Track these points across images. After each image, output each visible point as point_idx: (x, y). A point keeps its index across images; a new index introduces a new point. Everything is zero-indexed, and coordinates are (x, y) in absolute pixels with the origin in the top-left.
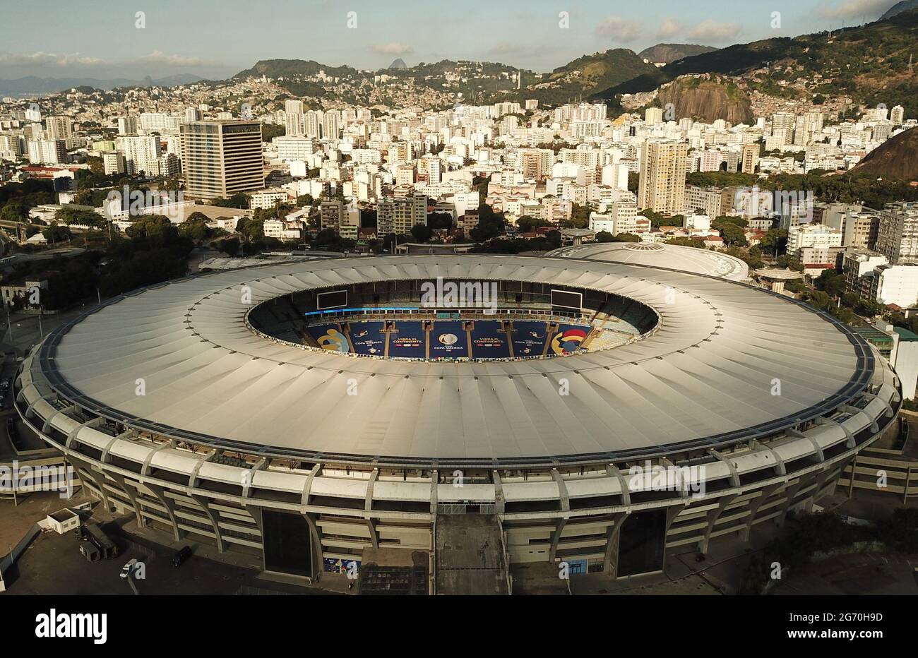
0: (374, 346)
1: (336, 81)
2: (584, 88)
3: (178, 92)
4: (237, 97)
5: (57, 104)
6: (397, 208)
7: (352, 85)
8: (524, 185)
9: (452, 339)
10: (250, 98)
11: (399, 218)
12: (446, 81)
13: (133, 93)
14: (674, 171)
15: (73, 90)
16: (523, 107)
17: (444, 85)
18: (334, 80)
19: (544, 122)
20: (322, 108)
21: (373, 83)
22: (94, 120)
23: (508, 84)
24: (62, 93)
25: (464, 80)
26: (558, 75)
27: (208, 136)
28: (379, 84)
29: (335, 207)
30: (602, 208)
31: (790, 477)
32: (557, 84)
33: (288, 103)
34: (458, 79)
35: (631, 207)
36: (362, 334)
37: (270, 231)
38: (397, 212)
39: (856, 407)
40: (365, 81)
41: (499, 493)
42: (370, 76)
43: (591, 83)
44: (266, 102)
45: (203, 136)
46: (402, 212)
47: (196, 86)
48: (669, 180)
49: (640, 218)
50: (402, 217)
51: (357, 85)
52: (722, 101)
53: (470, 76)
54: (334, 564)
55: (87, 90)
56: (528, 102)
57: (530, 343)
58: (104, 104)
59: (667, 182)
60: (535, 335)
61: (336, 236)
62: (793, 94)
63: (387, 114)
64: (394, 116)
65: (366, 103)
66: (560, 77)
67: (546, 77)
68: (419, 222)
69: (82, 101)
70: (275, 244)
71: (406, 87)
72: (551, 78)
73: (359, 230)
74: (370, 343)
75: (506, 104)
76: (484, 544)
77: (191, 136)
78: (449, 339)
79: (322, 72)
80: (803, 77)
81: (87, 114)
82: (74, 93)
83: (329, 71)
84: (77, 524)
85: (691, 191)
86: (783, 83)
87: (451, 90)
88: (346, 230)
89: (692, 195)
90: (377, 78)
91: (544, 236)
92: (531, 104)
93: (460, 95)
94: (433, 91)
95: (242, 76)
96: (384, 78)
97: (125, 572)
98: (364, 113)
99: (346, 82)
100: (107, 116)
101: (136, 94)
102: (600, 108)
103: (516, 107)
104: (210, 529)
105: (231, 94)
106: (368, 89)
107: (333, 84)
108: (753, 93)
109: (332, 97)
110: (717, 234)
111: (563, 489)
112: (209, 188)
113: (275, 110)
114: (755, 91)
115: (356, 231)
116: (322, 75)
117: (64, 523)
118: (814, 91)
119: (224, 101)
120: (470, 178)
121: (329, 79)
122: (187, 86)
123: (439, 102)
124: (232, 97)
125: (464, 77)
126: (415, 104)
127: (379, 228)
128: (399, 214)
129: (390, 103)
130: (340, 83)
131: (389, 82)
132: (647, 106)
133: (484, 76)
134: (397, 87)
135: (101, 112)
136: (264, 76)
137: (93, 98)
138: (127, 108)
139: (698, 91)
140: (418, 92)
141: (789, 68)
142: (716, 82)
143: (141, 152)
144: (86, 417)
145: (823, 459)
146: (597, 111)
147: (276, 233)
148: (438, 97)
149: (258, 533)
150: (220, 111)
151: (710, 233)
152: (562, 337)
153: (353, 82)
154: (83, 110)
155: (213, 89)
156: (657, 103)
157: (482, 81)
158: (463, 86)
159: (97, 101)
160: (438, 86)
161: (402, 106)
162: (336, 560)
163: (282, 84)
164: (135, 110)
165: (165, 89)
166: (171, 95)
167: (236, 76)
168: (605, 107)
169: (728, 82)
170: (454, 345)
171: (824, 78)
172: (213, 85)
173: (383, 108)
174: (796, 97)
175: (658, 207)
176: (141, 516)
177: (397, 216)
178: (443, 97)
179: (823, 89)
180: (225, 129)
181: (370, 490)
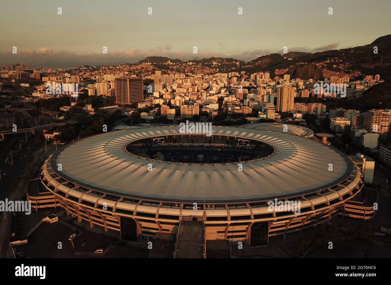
0: (173, 158)
1: (174, 64)
2: (262, 67)
3: (118, 67)
4: (138, 69)
5: (76, 71)
6: (188, 109)
7: (179, 66)
8: (236, 102)
9: (202, 156)
10: (143, 70)
11: (189, 112)
12: (213, 65)
13: (103, 68)
14: (290, 97)
15: (83, 66)
16: (240, 73)
17: (212, 66)
18: (173, 64)
19: (247, 79)
20: (168, 74)
21: (187, 65)
22: (88, 77)
23: (235, 65)
24: (79, 67)
25: (219, 64)
26: (253, 62)
27: (124, 83)
28: (189, 65)
29: (166, 108)
30: (263, 110)
31: (316, 211)
32: (253, 66)
33: (156, 72)
34: (217, 64)
35: (273, 110)
36: (169, 154)
37: (143, 116)
38: (188, 110)
39: (344, 185)
40: (184, 64)
41: (204, 213)
42: (186, 63)
43: (265, 66)
44: (149, 71)
45: (122, 83)
46: (190, 110)
47: (125, 65)
48: (288, 100)
49: (276, 114)
50: (190, 112)
51: (181, 66)
52: (312, 72)
53: (221, 63)
54: (146, 238)
55: (87, 66)
56: (242, 72)
57: (230, 158)
58: (92, 71)
59: (287, 101)
60: (233, 156)
61: (166, 118)
62: (338, 70)
63: (191, 76)
64: (193, 77)
65: (184, 72)
66: (253, 63)
67: (249, 64)
68: (196, 114)
69: (85, 70)
70: (144, 121)
71: (199, 66)
72: (251, 64)
73: (175, 117)
74: (172, 157)
75: (233, 73)
76: (197, 232)
77: (118, 83)
78: (200, 156)
79: (169, 61)
80: (342, 64)
81: (86, 75)
82: (83, 68)
83: (172, 61)
84: (57, 220)
85: (296, 104)
86: (335, 66)
87: (215, 68)
88: (170, 116)
89: (296, 106)
90: (188, 63)
91: (241, 120)
92: (243, 73)
93: (218, 69)
94: (208, 68)
95: (141, 62)
96: (191, 63)
97: (71, 238)
98: (183, 76)
99: (177, 65)
100: (93, 75)
101: (104, 68)
102: (267, 74)
103: (237, 74)
104: (103, 223)
105: (136, 68)
106: (185, 67)
107: (173, 65)
108: (323, 69)
109: (172, 70)
110: (305, 120)
111: (228, 213)
112: (124, 101)
113: (151, 74)
114: (324, 69)
115: (173, 117)
116: (169, 62)
117: (52, 219)
118: (347, 69)
119: (134, 71)
120: (217, 99)
121: (172, 64)
122: (122, 65)
123: (210, 72)
124: (137, 70)
125: (219, 63)
126: (201, 73)
127: (181, 116)
128: (189, 111)
129: (192, 72)
130: (175, 65)
131: (193, 65)
132: (285, 74)
133: (226, 63)
134: (195, 67)
135: (91, 74)
136: (149, 62)
137: (89, 69)
138: (100, 73)
139: (303, 68)
140: (203, 68)
141: (337, 61)
142: (309, 65)
143: (101, 88)
144: (62, 181)
145: (329, 204)
146: (266, 75)
147: (145, 117)
148: (209, 70)
149: (119, 225)
150: (132, 74)
151: (302, 120)
152: (242, 157)
153: (180, 65)
154: (85, 73)
155: (131, 67)
156: (288, 73)
157: (226, 65)
158: (219, 67)
159: (90, 70)
160: (210, 66)
161: (197, 73)
162: (147, 237)
163: (155, 65)
164: (102, 74)
165: (114, 66)
166: (116, 68)
167: (139, 62)
168: (269, 74)
169: (314, 65)
170: (202, 159)
171: (350, 64)
172: (131, 65)
173: (189, 74)
174: (340, 71)
175: (284, 110)
176: (79, 218)
177: (188, 112)
178: (211, 70)
179: (349, 68)
180: (130, 81)
181: (158, 211)
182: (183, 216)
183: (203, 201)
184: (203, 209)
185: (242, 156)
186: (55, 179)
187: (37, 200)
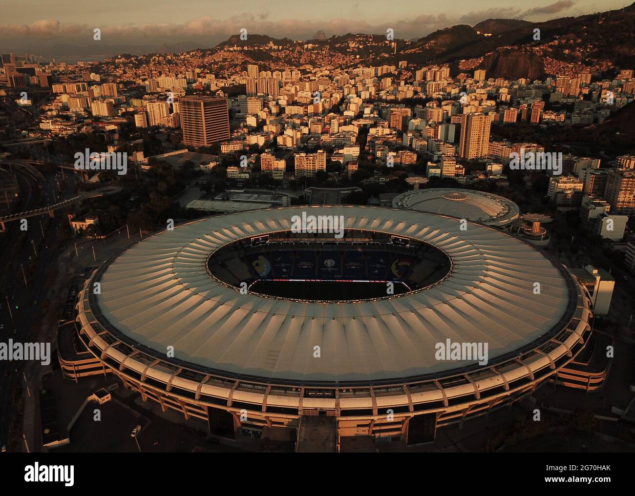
0: (286, 267)
1: (280, 48)
2: (437, 52)
3: (182, 57)
4: (218, 62)
5: (110, 67)
6: (307, 161)
7: (290, 51)
8: (389, 136)
9: (332, 263)
10: (226, 63)
11: (309, 167)
12: (349, 48)
13: (155, 58)
14: (482, 133)
15: (119, 56)
16: (397, 66)
17: (348, 50)
18: (279, 48)
19: (409, 79)
20: (270, 69)
21: (303, 49)
22: (132, 79)
23: (388, 49)
24: (113, 58)
25: (361, 47)
26: (421, 43)
27: (195, 109)
28: (307, 49)
29: (270, 160)
30: (435, 158)
31: (512, 392)
32: (420, 50)
33: (250, 67)
34: (357, 46)
35: (451, 161)
36: (279, 259)
37: (231, 174)
38: (307, 163)
39: (560, 340)
40: (298, 48)
41: (337, 404)
42: (301, 45)
43: (442, 49)
44: (236, 66)
45: (192, 108)
46: (310, 163)
47: (194, 53)
48: (478, 139)
49: (457, 166)
50: (310, 166)
51: (293, 51)
52: (525, 64)
53: (365, 44)
54: (248, 432)
55: (128, 56)
56: (400, 63)
57: (378, 266)
58: (137, 66)
59: (477, 140)
60: (382, 261)
61: (270, 177)
62: (572, 59)
63: (311, 72)
64: (315, 73)
65: (298, 65)
66: (422, 45)
67: (413, 45)
68: (321, 168)
69: (125, 64)
70: (234, 183)
71: (324, 52)
72: (416, 45)
73: (285, 174)
74: (283, 265)
75: (385, 67)
76: (326, 438)
77: (185, 108)
78: (329, 263)
79: (271, 43)
80: (580, 47)
81: (127, 75)
82: (120, 58)
83: (276, 42)
84: (110, 398)
85: (493, 145)
86: (567, 51)
87: (354, 53)
88: (276, 174)
89: (493, 147)
90: (306, 46)
91: (397, 178)
92: (403, 64)
93: (358, 57)
94: (340, 54)
95: (222, 46)
96: (310, 46)
97: (134, 434)
98: (296, 72)
99: (286, 49)
100: (139, 76)
101: (157, 58)
102: (445, 70)
103: (392, 69)
104: (180, 408)
105: (214, 60)
106: (300, 53)
107: (278, 50)
108: (546, 58)
109: (277, 60)
110: (505, 178)
111: (374, 403)
112: (197, 140)
113: (241, 71)
114: (548, 57)
115: (282, 175)
116: (271, 44)
117: (102, 399)
118: (587, 57)
119: (210, 65)
120: (356, 130)
121: (276, 47)
122: (188, 53)
123: (344, 62)
124: (215, 63)
125: (361, 45)
126: (329, 64)
127: (296, 173)
128: (308, 164)
129: (313, 63)
130: (282, 49)
131: (313, 49)
132: (476, 69)
133: (374, 44)
134: (318, 53)
135: (136, 74)
136: (235, 46)
137: (131, 62)
138: (151, 71)
139: (509, 58)
140: (332, 56)
141: (572, 41)
142: (521, 51)
143: (157, 112)
145: (533, 378)
146: (443, 72)
147: (235, 176)
148: (344, 59)
149: (205, 413)
150: (207, 73)
151: (501, 177)
152: (398, 263)
153: (291, 49)
154: (125, 72)
155: (203, 56)
156: (481, 67)
157: (372, 47)
158: (360, 52)
159: (134, 64)
160: (344, 51)
161: (321, 65)
162: (249, 431)
163: (247, 53)
164: (156, 72)
165: (175, 55)
166: (178, 59)
167: (218, 46)
168: (448, 69)
169: (529, 51)
170: (333, 267)
171: (594, 47)
172: (204, 53)
173: (309, 67)
174: (575, 61)
175: (471, 156)
176: (144, 395)
177: (307, 166)
178: (347, 59)
179: (593, 55)
180: (205, 104)
181: (265, 400)
182: (304, 409)
183: (334, 382)
184: (334, 397)
185: (397, 261)
186: (100, 334)
187: (75, 366)
